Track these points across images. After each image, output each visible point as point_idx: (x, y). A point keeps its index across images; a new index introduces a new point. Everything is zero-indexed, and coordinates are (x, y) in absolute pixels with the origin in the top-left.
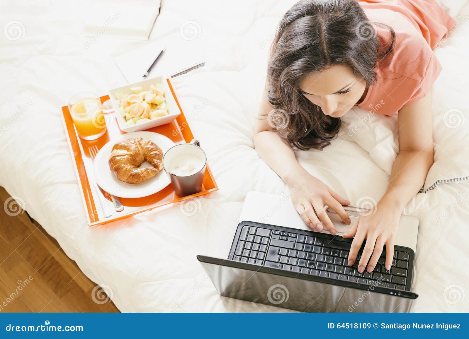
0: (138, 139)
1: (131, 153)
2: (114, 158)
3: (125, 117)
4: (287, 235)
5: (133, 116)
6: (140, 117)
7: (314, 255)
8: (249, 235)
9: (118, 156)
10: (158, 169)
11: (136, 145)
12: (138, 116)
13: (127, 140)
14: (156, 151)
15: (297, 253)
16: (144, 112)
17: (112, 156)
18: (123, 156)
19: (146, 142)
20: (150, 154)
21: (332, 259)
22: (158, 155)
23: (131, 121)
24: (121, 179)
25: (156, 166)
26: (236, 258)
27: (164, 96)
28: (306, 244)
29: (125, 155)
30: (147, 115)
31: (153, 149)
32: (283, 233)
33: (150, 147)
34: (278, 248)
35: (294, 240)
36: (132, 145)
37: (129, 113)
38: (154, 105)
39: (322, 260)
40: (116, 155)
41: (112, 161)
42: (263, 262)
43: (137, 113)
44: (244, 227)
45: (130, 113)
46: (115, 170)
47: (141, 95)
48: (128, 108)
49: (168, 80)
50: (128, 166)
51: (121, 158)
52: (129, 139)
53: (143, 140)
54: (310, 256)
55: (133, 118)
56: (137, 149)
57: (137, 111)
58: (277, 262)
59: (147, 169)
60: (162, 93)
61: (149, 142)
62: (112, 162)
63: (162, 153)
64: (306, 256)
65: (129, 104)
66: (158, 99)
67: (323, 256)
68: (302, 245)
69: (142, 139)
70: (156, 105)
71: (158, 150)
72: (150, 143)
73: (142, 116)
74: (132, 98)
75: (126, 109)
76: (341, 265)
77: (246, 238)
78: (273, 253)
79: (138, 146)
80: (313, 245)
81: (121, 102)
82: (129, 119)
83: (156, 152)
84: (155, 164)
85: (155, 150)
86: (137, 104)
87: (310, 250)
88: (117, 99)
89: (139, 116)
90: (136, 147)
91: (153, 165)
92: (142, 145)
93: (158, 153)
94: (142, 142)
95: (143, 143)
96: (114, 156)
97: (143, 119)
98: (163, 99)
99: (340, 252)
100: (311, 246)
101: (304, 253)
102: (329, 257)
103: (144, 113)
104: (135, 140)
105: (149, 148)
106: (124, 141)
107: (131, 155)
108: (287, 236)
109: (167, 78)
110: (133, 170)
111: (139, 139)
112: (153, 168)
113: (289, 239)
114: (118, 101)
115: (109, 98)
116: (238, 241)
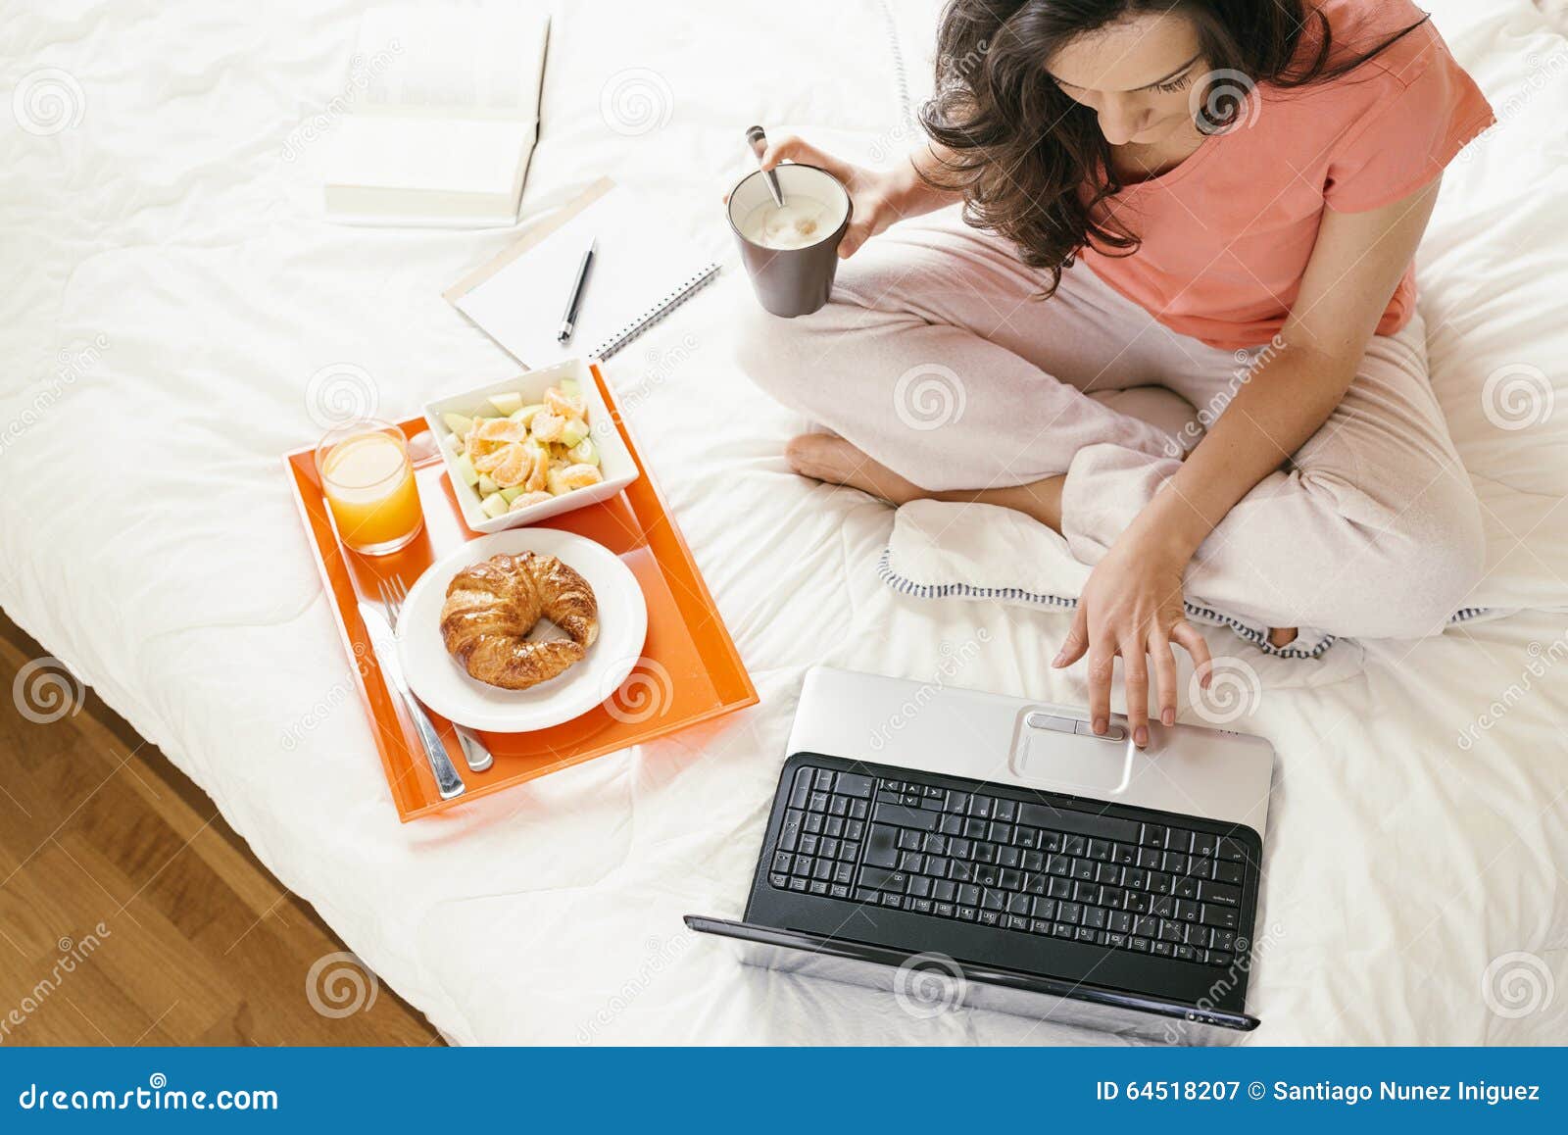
0: (522, 554)
1: (507, 600)
2: (458, 616)
3: (477, 486)
4: (918, 792)
5: (500, 483)
6: (522, 486)
7: (991, 847)
8: (814, 793)
9: (468, 611)
10: (583, 643)
11: (516, 575)
12: (516, 483)
13: (491, 560)
14: (574, 591)
15: (946, 844)
16: (532, 470)
17: (450, 609)
18: (481, 610)
19: (544, 563)
20: (559, 599)
21: (1041, 859)
22: (582, 602)
23: (495, 498)
24: (480, 677)
25: (576, 636)
26: (781, 857)
27: (586, 420)
28: (970, 816)
29: (489, 608)
30: (540, 480)
31: (567, 587)
32: (907, 788)
33: (557, 579)
34: (895, 830)
35: (936, 805)
36: (507, 575)
37: (489, 474)
38: (557, 448)
39: (1013, 862)
40: (463, 607)
41: (453, 624)
42: (854, 869)
43: (514, 475)
44: (799, 771)
45: (492, 475)
46: (462, 652)
47: (519, 417)
48: (486, 459)
49: (594, 369)
50: (500, 640)
51: (478, 618)
52: (495, 557)
53: (537, 560)
54: (982, 852)
55: (501, 489)
56: (521, 587)
57: (514, 471)
58: (893, 870)
59: (553, 645)
60: (582, 411)
61: (553, 564)
62: (451, 628)
63: (590, 595)
64: (970, 853)
65: (487, 447)
66: (570, 430)
67: (1016, 852)
68: (959, 820)
69: (533, 555)
70: (563, 445)
71: (582, 588)
72: (556, 568)
73: (528, 485)
74: (493, 430)
75: (479, 463)
76: (1067, 877)
77: (808, 801)
78: (881, 843)
79: (524, 577)
80: (988, 819)
81: (463, 442)
82: (489, 493)
83: (577, 594)
84: (574, 630)
85: (572, 590)
86: (510, 447)
87: (981, 836)
88: (451, 432)
89: (521, 484)
90: (519, 583)
91: (568, 631)
92: (536, 575)
93: (581, 597)
94: (535, 564)
95: (537, 566)
96: (456, 609)
97: (531, 492)
98: (584, 429)
99: (1062, 841)
100: (983, 824)
101: (967, 843)
102: (1032, 853)
103: (533, 474)
104: (512, 558)
105: (554, 582)
106: (481, 566)
107: (506, 606)
108: (920, 796)
109: (591, 363)
110: (515, 651)
111: (525, 557)
112: (570, 641)
113: (925, 803)
114: (452, 438)
115: (426, 428)
116: (785, 812)
